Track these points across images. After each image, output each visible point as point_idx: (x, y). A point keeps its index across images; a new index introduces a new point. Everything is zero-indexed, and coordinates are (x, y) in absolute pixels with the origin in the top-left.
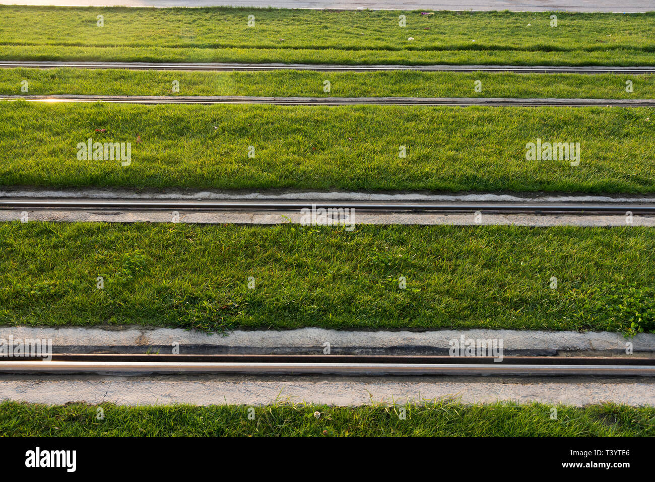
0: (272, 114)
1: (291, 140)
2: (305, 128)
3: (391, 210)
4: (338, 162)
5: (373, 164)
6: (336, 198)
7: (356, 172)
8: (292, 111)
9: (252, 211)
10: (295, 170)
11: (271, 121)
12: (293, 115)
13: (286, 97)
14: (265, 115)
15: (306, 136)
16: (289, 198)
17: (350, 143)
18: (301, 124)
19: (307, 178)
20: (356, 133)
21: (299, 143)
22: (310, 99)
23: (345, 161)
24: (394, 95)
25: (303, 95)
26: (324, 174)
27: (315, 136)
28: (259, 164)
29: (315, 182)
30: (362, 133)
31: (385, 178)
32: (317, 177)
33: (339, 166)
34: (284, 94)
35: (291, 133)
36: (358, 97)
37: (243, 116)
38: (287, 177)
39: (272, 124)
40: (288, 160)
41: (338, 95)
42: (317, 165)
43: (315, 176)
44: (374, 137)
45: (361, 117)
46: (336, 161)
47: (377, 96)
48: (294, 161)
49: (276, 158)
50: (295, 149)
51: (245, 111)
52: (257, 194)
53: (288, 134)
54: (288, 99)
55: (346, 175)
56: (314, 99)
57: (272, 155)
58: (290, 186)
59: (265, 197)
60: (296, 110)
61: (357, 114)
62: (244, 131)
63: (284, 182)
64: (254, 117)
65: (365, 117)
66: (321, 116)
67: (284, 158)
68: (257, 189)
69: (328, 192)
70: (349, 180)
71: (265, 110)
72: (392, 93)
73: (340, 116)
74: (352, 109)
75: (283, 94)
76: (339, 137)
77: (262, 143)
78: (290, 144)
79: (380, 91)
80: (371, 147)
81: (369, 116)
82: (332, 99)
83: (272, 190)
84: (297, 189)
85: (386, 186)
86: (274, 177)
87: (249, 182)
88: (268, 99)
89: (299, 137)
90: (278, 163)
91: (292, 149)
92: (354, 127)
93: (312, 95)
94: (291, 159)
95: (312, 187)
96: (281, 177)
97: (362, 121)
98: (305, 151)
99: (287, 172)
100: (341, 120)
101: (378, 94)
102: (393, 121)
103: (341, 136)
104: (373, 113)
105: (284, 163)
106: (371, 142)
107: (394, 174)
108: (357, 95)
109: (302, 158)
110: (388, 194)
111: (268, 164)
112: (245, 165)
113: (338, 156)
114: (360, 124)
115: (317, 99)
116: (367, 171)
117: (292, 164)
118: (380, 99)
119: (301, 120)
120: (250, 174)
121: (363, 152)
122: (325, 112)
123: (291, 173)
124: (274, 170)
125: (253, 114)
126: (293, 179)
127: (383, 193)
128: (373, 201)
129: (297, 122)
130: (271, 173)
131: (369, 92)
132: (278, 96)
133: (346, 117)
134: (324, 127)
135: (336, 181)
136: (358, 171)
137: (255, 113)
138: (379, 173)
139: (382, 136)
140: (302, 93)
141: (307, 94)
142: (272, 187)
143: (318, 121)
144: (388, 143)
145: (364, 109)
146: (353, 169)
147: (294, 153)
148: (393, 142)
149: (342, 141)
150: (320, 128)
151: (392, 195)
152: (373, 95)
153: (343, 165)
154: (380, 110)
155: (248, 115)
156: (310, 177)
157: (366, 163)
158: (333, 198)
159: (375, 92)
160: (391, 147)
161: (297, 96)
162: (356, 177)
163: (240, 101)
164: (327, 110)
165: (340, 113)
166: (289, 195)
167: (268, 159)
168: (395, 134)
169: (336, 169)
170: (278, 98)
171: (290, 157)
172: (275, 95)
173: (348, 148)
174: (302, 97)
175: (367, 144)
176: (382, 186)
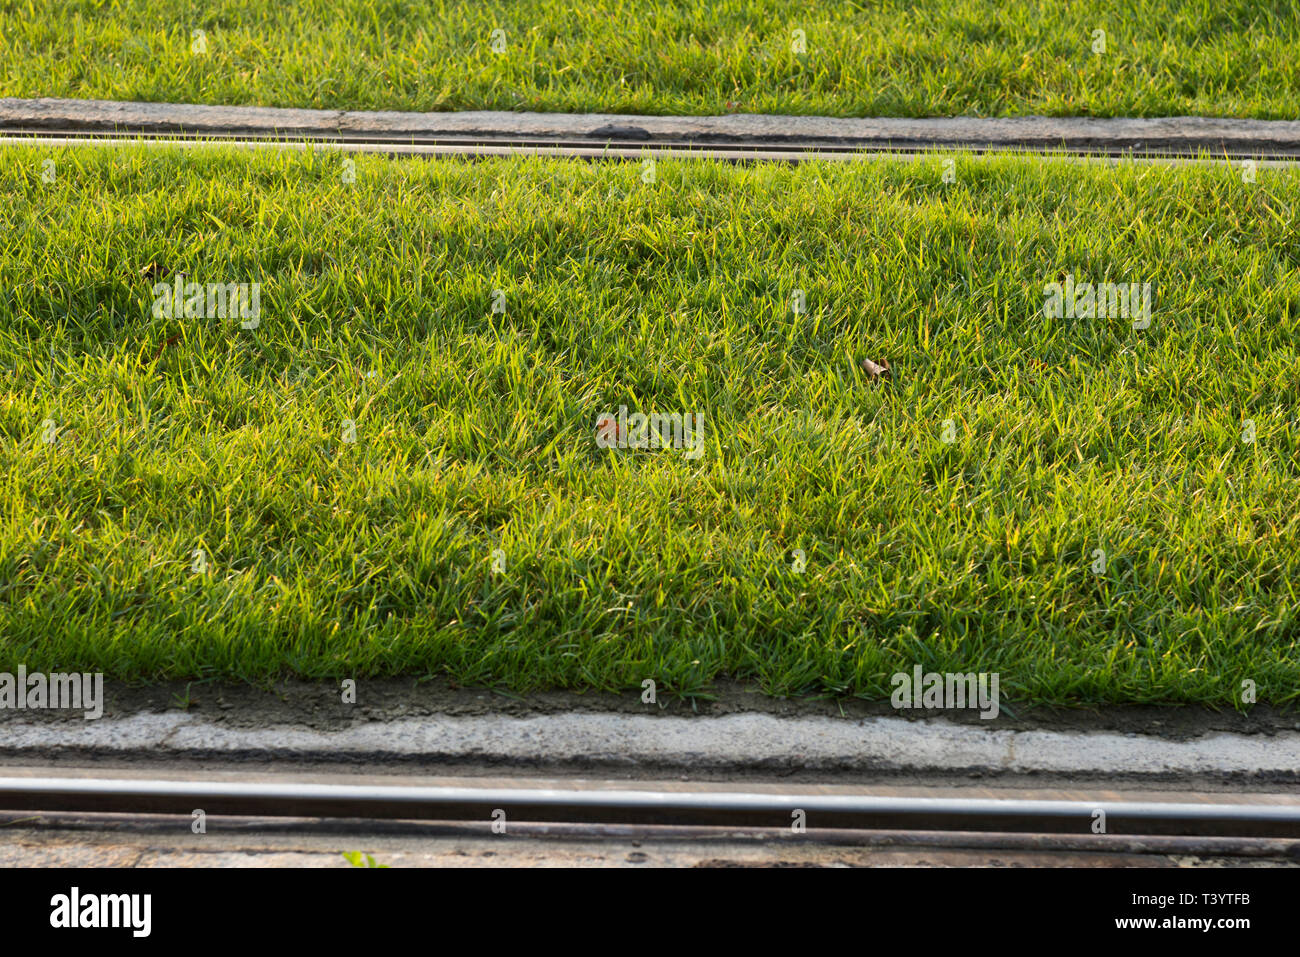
0: (310, 204)
1: (443, 366)
2: (551, 295)
3: (1168, 840)
4: (785, 515)
5: (1038, 525)
6: (759, 752)
7: (915, 580)
8: (459, 189)
9: (129, 828)
10: (459, 559)
11: (305, 246)
12: (471, 212)
13: (428, 108)
14: (269, 206)
15: (552, 347)
16: (409, 746)
17: (871, 395)
18: (520, 271)
19: (550, 614)
20: (923, 329)
21: (501, 387)
22: (594, 122)
23: (830, 508)
24: (1201, 102)
25: (549, 95)
26: (676, 589)
27: (620, 346)
28: (203, 519)
29: (608, 637)
30: (959, 330)
31: (1129, 624)
32: (624, 605)
33: (790, 535)
34: (411, 89)
35: (443, 326)
36: (943, 112)
37: (105, 211)
38: (398, 604)
39: (315, 265)
40: (419, 496)
41: (797, 98)
42: (625, 525)
43: (608, 599)
44: (1051, 358)
45: (963, 234)
46: (767, 506)
47: (1083, 113)
48: (458, 503)
49: (325, 483)
50: (471, 423)
51: (127, 185)
52: (171, 719)
53: (422, 335)
54: (435, 121)
55: (840, 594)
56: (623, 122)
57: (301, 463)
58: (420, 667)
59: (233, 739)
60: (491, 182)
61: (930, 212)
62: (106, 312)
63: (375, 638)
64: (187, 223)
65: (988, 231)
66: (668, 223)
67: (384, 479)
68: (178, 682)
69: (702, 708)
70: (858, 635)
71: (267, 181)
72: (1190, 92)
73: (809, 223)
74: (893, 181)
75: (406, 94)
76: (797, 354)
77: (234, 386)
78: (437, 396)
79: (1100, 81)
80: (1024, 420)
81: (1020, 228)
82: (758, 126)
83: (286, 690)
84: (473, 687)
85: (1135, 676)
86: (306, 604)
87: (121, 632)
88: (295, 118)
89: (506, 351)
90: (341, 514)
91: (445, 424)
92: (909, 292)
93: (610, 98)
94: (439, 490)
95: (585, 673)
96: (356, 601)
97: (967, 258)
98: (542, 442)
99: (401, 574)
100: (816, 251)
101: (1087, 98)
102: (1193, 256)
103: (813, 348)
104: (1049, 208)
105: (381, 514)
106: (1028, 390)
107: (1196, 596)
108: (934, 103)
109: (514, 487)
110: (1147, 733)
111: (268, 518)
112: (95, 524)
113: (783, 469)
114: (950, 272)
115: (648, 124)
116: (993, 567)
117: (443, 521)
118: (1099, 130)
119: (521, 243)
120: (130, 585)
121: (967, 446)
122: (700, 196)
123: (434, 576)
124: (308, 556)
125: (177, 205)
126: (443, 619)
127: (1110, 728)
128: (1036, 776)
129: (496, 255)
130: (289, 577)
131: (1023, 87)
132: (366, 104)
133: (847, 227)
134: (685, 291)
135: (766, 635)
136: (929, 567)
137: (192, 196)
138: (1084, 588)
139: (1110, 350)
140: (541, 82)
141: (575, 94)
142: (284, 672)
143: (643, 252)
144: (1152, 399)
145: (979, 182)
146: (893, 557)
147: (462, 453)
148: (1188, 395)
149: (819, 381)
150: (656, 299)
151: (1181, 738)
152: (1053, 100)
153: (820, 531)
154: (1101, 191)
155: (139, 208)
156: (574, 603)
157: (991, 521)
158: (735, 750)
159: (1062, 85)
160: (1174, 425)
161: (502, 106)
162: (916, 613)
163: (98, 127)
164: (713, 186)
165: (809, 208)
166: (413, 726)
167: (266, 486)
168: (1207, 342)
169: (768, 554)
170: (366, 119)
171: (433, 476)
172: (343, 97)
173: (854, 424)
174: (542, 109)
175: (1000, 403)
176: (1106, 672)
